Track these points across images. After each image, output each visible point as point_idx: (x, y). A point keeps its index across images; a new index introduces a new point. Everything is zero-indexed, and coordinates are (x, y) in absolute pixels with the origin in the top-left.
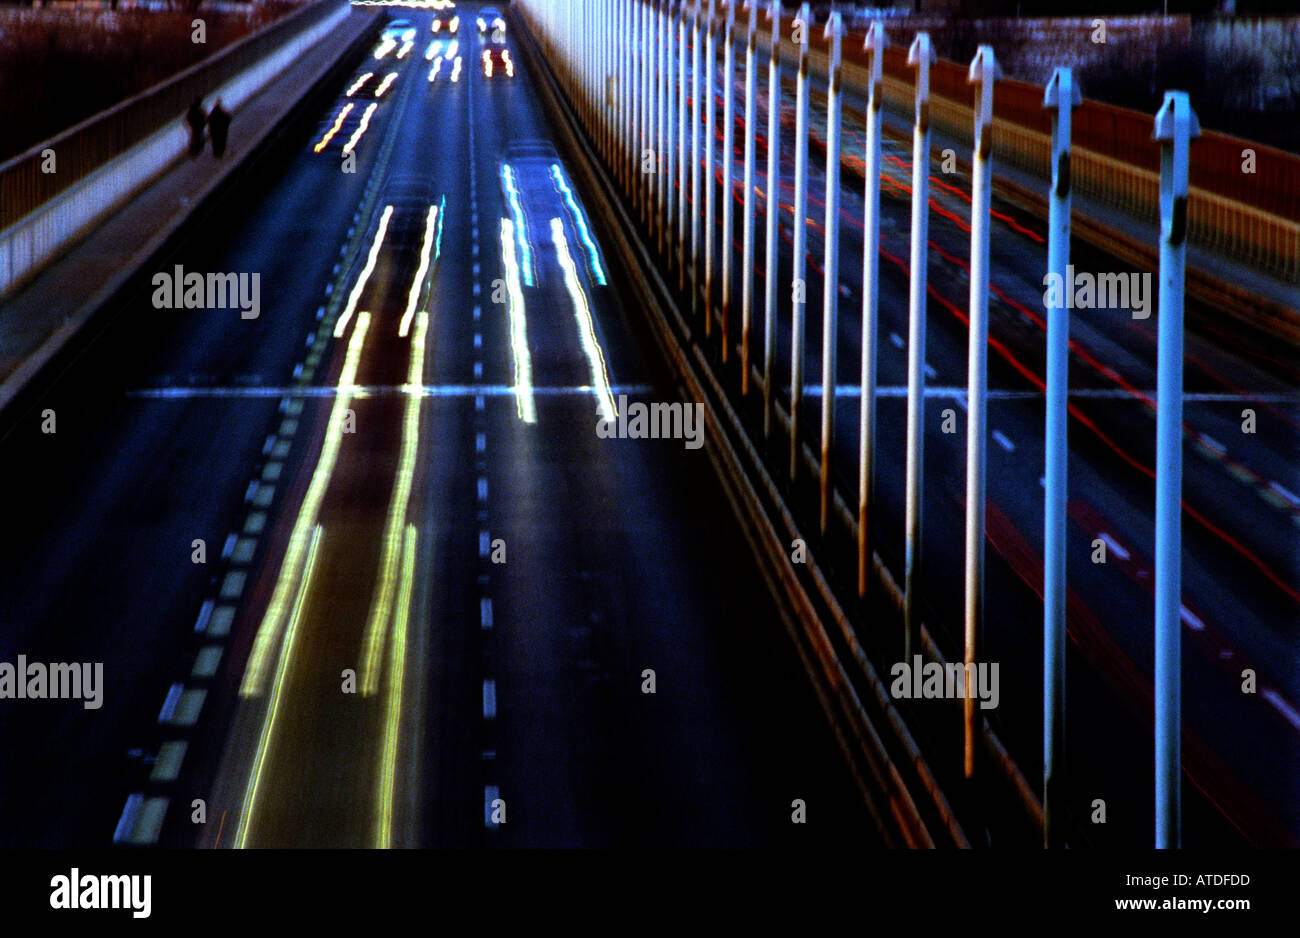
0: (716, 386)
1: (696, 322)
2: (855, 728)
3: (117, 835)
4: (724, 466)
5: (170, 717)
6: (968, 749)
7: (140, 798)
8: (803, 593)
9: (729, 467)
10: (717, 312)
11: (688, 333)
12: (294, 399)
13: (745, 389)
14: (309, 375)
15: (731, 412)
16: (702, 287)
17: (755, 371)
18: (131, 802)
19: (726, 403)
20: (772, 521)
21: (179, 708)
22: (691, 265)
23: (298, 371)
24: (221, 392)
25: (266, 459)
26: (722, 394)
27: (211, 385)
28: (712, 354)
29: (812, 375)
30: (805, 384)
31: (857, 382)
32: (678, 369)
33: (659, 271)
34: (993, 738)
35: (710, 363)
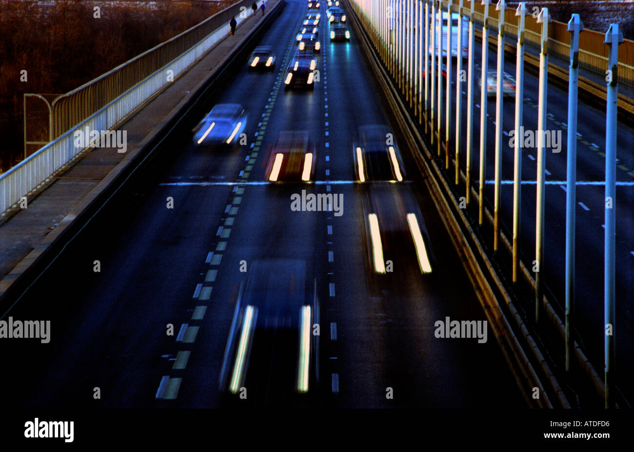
0: (443, 180)
1: (433, 149)
2: (512, 347)
3: (157, 396)
4: (447, 219)
5: (181, 340)
6: (567, 357)
7: (168, 377)
8: (485, 280)
9: (449, 220)
10: (443, 145)
11: (429, 155)
12: (240, 187)
13: (457, 183)
14: (246, 175)
15: (450, 193)
16: (436, 133)
17: (462, 173)
18: (164, 379)
19: (447, 188)
20: (470, 246)
21: (186, 335)
22: (431, 121)
23: (242, 173)
24: (205, 184)
25: (227, 216)
26: (445, 184)
27: (201, 181)
28: (441, 165)
29: (489, 175)
30: (486, 179)
31: (512, 179)
32: (424, 172)
33: (415, 124)
34: (579, 350)
35: (440, 169)
